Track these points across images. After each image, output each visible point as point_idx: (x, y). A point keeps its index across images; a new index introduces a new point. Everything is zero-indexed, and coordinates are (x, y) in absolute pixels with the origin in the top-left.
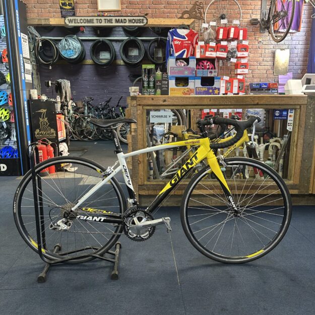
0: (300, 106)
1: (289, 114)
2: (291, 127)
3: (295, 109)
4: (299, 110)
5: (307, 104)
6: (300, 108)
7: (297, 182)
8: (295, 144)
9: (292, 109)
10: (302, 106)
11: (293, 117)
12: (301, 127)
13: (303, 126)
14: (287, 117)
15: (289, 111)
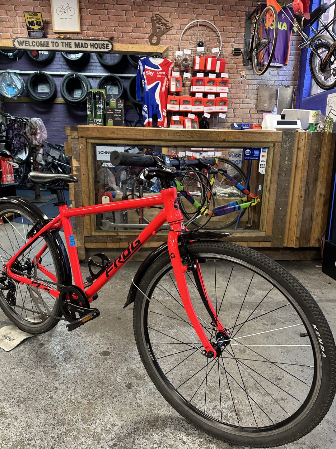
0: (274, 144)
2: (264, 169)
3: (269, 148)
4: (272, 149)
5: (282, 142)
6: (274, 146)
7: (270, 234)
9: (265, 148)
10: (276, 144)
11: (266, 157)
12: (275, 168)
13: (277, 168)
14: (259, 157)
15: (262, 150)
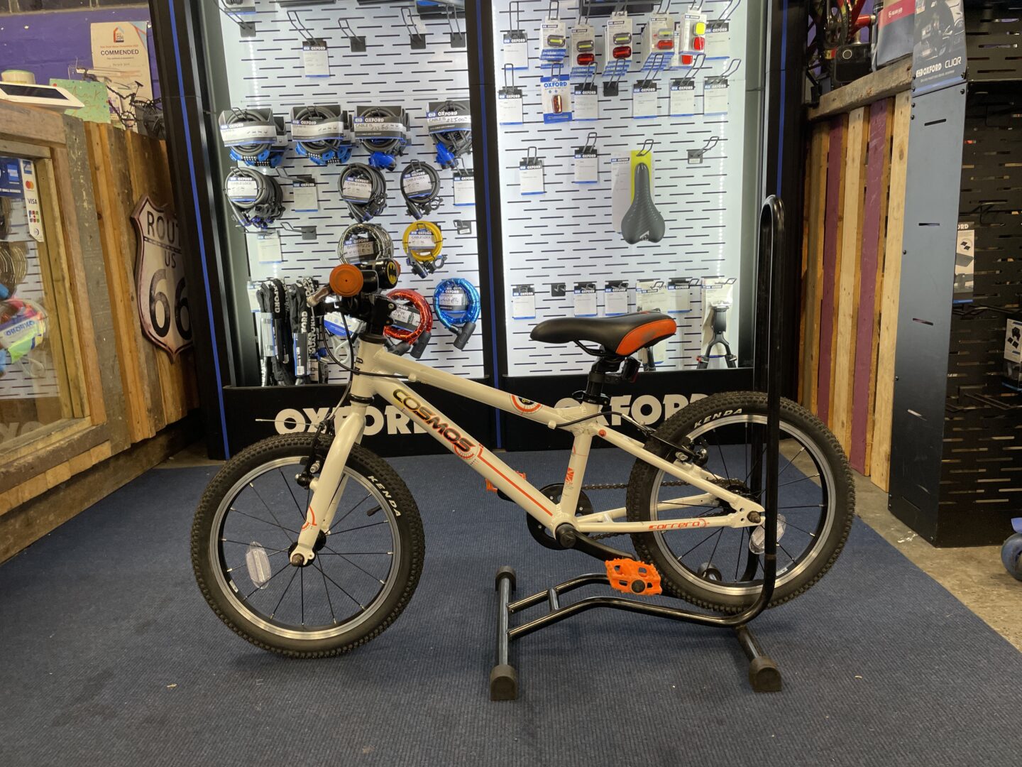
0: (52, 151)
1: (26, 178)
2: (39, 226)
3: (36, 160)
5: (64, 145)
6: (53, 157)
7: (102, 419)
8: (67, 285)
10: (58, 150)
11: (35, 188)
14: (20, 187)
15: (22, 165)
